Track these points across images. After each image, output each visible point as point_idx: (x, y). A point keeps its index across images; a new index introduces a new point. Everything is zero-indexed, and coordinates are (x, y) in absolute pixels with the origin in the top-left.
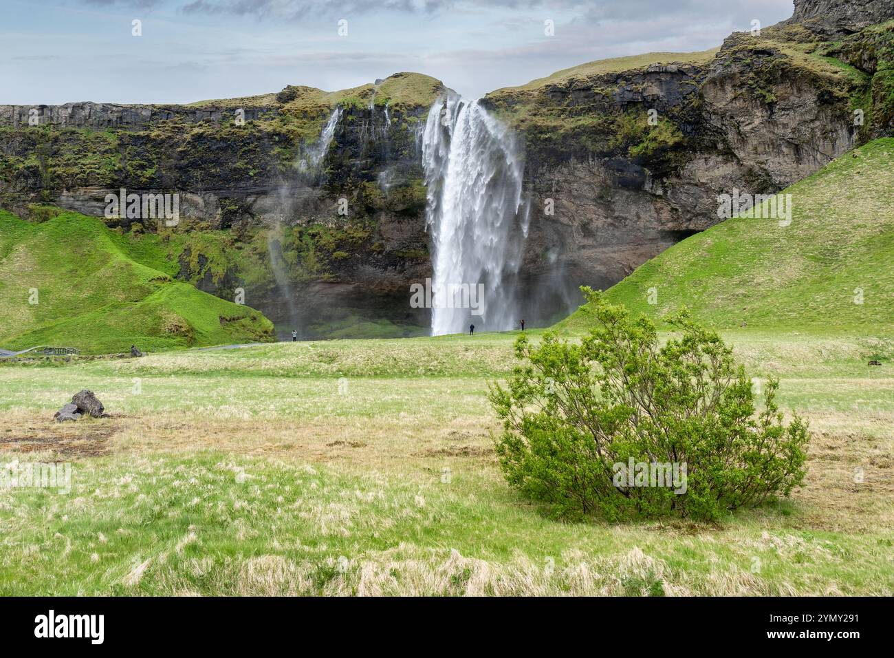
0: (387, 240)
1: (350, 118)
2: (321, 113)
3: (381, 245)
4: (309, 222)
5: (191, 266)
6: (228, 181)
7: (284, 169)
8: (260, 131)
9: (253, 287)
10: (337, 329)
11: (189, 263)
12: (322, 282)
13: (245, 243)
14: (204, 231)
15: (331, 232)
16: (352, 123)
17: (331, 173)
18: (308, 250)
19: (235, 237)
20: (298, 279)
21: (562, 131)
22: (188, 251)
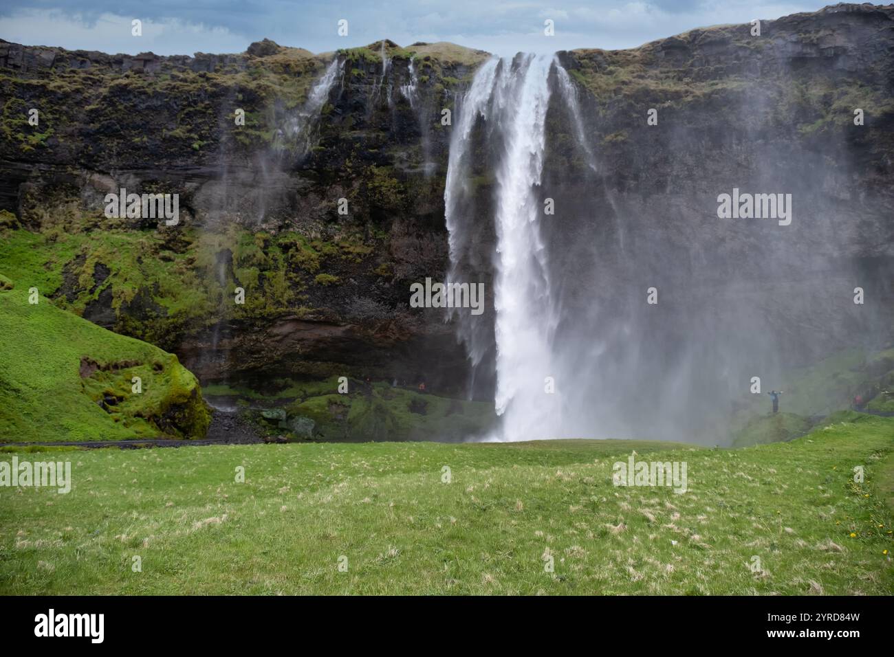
0: (399, 262)
1: (355, 72)
2: (311, 68)
3: (391, 269)
4: (280, 228)
5: (81, 280)
6: (159, 157)
7: (247, 141)
8: (215, 85)
9: (181, 321)
10: (313, 395)
11: (77, 275)
12: (294, 320)
13: (176, 252)
14: (114, 231)
15: (315, 243)
16: (359, 79)
17: (320, 150)
18: (277, 268)
19: (161, 242)
20: (257, 312)
21: (690, 99)
22: (81, 258)
